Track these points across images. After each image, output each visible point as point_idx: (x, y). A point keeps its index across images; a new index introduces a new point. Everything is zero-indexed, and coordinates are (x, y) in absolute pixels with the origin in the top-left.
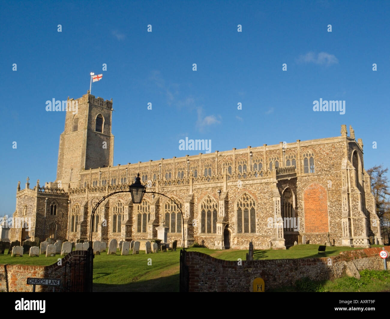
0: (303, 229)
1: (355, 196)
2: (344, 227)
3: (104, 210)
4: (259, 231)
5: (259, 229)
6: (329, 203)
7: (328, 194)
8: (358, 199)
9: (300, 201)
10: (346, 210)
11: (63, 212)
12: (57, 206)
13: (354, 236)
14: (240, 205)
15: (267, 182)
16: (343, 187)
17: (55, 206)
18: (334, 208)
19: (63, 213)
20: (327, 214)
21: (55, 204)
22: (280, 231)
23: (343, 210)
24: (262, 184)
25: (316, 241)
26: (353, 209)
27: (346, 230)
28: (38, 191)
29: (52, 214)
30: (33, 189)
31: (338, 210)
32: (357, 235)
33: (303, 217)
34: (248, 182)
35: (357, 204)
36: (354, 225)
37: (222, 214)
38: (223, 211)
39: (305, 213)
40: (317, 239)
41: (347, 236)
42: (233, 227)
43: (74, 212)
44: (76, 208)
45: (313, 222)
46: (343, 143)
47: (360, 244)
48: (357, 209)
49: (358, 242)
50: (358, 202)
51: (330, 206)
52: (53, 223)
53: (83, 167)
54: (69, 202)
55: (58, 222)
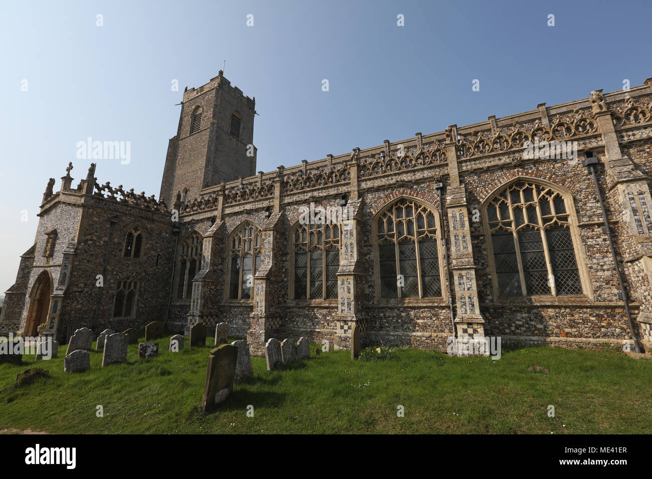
3: (271, 238)
11: (161, 253)
12: (144, 236)
17: (139, 237)
19: (159, 255)
21: (138, 232)
28: (89, 190)
29: (127, 254)
30: (77, 189)
43: (187, 252)
52: (128, 278)
53: (208, 183)
54: (176, 230)
55: (143, 274)
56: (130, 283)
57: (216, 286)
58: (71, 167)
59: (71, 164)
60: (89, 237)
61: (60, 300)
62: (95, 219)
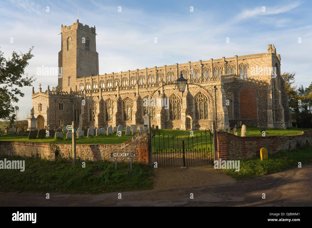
0: (239, 116)
1: (277, 94)
2: (269, 115)
3: (99, 106)
4: (211, 118)
5: (211, 116)
6: (258, 99)
7: (257, 93)
8: (279, 97)
9: (237, 97)
10: (271, 104)
13: (276, 121)
14: (196, 100)
15: (216, 84)
16: (268, 88)
18: (261, 102)
19: (68, 109)
20: (257, 106)
21: (62, 103)
22: (226, 118)
23: (268, 104)
24: (212, 86)
25: (248, 124)
26: (275, 103)
27: (271, 117)
28: (49, 93)
29: (60, 109)
30: (45, 92)
31: (264, 104)
32: (278, 121)
33: (239, 108)
34: (203, 85)
35: (279, 99)
36: (275, 113)
37: (184, 107)
38: (185, 105)
39: (240, 105)
40: (249, 123)
41: (271, 121)
42: (192, 115)
43: (76, 107)
44: (77, 105)
45: (247, 112)
46: (269, 58)
47: (279, 126)
48: (278, 103)
49: (278, 125)
50: (279, 98)
51: (258, 101)
52: (61, 116)
53: (78, 76)
54: (71, 100)
55: (65, 114)
56: (62, 117)
57: (86, 117)
58: (40, 85)
59: (40, 84)
60: (51, 106)
61: (49, 122)
62: (52, 101)
